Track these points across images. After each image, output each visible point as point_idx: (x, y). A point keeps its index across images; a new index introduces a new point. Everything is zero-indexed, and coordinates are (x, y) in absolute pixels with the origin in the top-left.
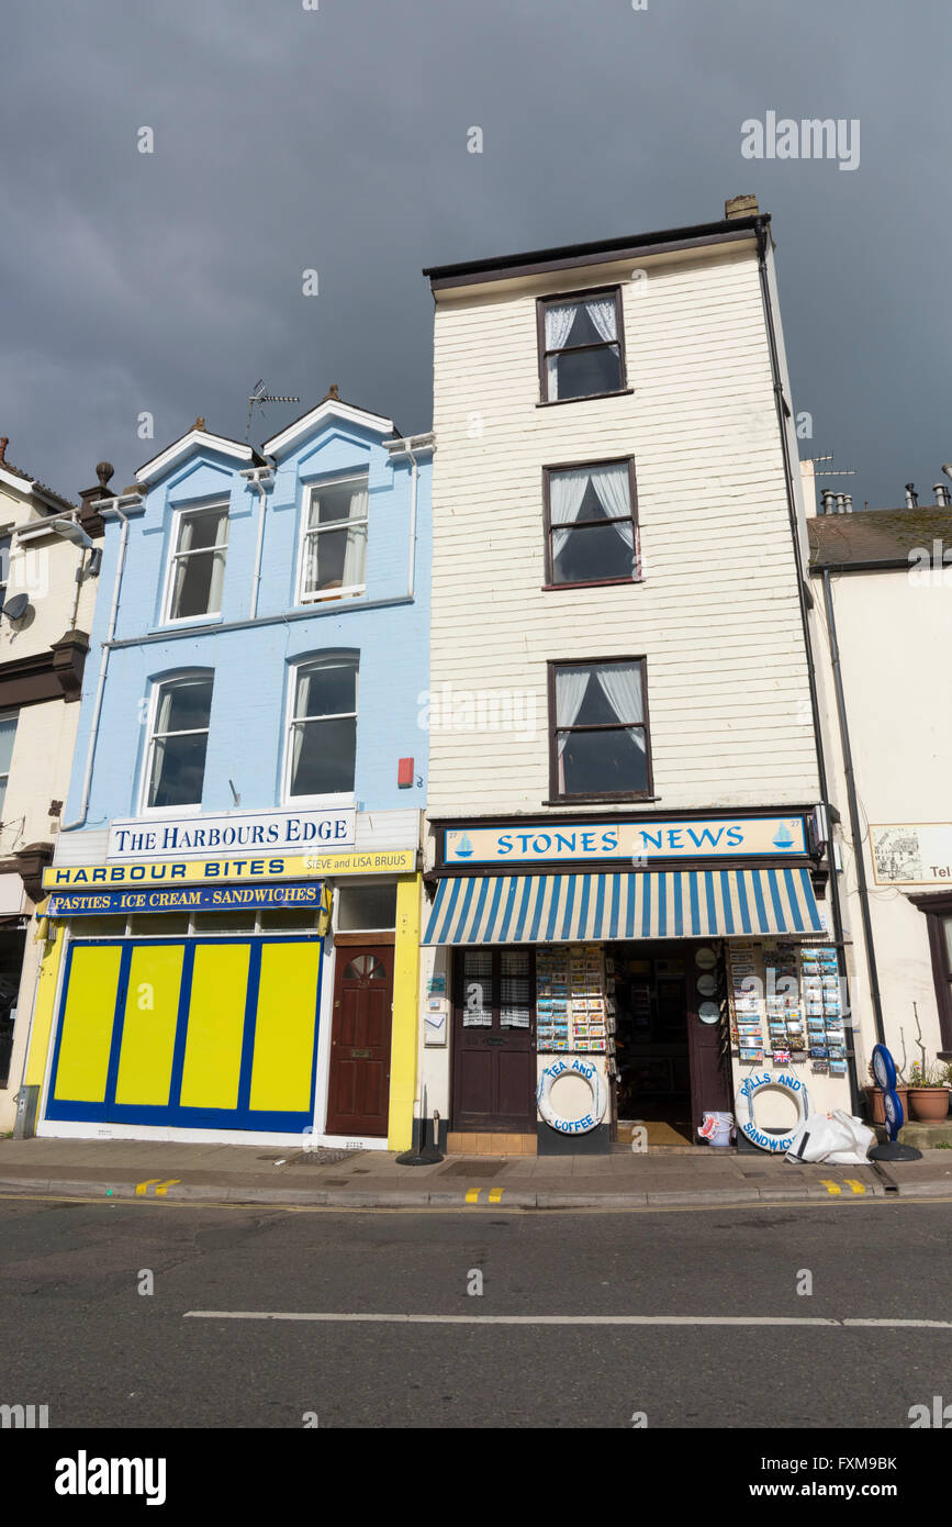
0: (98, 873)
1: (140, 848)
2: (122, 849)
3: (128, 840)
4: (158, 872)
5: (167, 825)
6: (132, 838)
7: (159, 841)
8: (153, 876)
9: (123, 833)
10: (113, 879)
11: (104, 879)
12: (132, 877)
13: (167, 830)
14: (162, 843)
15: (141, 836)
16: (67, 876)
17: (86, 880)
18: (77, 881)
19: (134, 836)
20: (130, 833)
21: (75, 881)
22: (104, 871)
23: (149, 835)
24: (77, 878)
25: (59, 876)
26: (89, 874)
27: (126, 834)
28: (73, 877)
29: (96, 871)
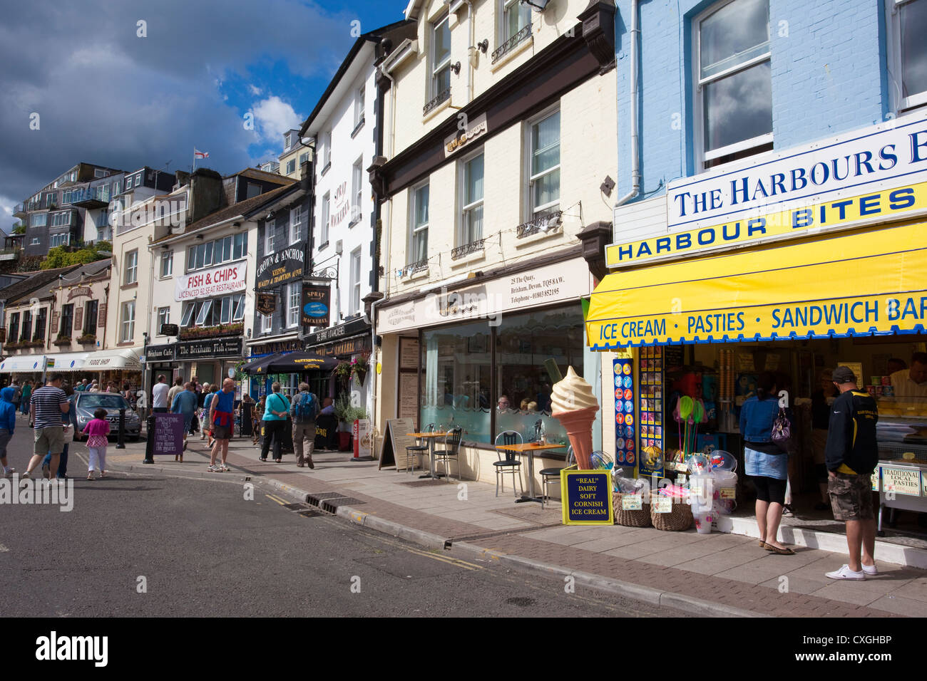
0: (662, 244)
1: (704, 209)
2: (683, 214)
3: (689, 202)
4: (731, 232)
5: (733, 176)
6: (692, 199)
7: (726, 197)
8: (726, 237)
9: (683, 196)
11: (669, 249)
12: (701, 242)
13: (734, 183)
14: (730, 199)
15: (704, 195)
16: (630, 252)
17: (650, 253)
18: (641, 255)
19: (696, 196)
20: (688, 194)
21: (638, 255)
22: (668, 240)
23: (712, 192)
24: (640, 252)
25: (621, 253)
26: (653, 246)
27: (686, 196)
28: (635, 251)
29: (659, 241)
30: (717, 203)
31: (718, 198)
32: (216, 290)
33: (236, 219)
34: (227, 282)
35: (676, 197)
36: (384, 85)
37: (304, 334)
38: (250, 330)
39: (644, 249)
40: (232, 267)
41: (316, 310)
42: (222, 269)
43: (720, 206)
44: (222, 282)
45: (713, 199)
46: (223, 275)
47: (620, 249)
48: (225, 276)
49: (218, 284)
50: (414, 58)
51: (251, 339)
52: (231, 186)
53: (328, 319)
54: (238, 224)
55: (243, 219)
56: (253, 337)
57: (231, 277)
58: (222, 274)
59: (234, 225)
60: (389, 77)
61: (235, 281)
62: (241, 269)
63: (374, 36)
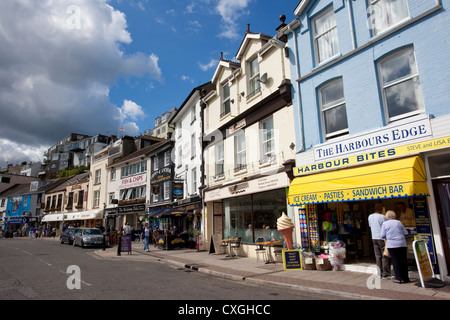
1: (327, 155)
2: (320, 156)
3: (322, 152)
4: (337, 163)
8: (335, 165)
10: (319, 168)
11: (316, 169)
12: (326, 166)
13: (337, 146)
14: (336, 151)
15: (327, 150)
22: (315, 166)
26: (310, 168)
28: (304, 170)
29: (312, 166)
32: (134, 185)
33: (142, 156)
34: (139, 182)
35: (317, 150)
36: (204, 106)
38: (148, 201)
39: (307, 169)
40: (141, 175)
41: (178, 192)
42: (136, 176)
43: (333, 154)
47: (299, 169)
48: (137, 179)
49: (135, 182)
50: (215, 97)
52: (138, 142)
53: (183, 196)
54: (143, 158)
55: (145, 156)
56: (150, 204)
59: (141, 159)
60: (206, 103)
61: (142, 181)
62: (144, 176)
63: (199, 88)
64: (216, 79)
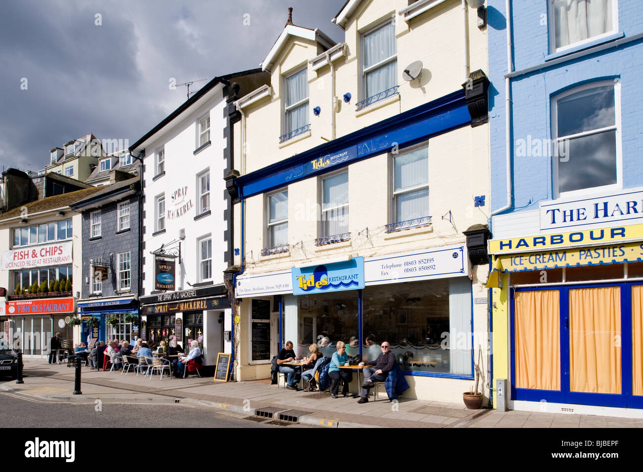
0: (537, 240)
1: (572, 220)
2: (554, 222)
3: (559, 216)
4: (597, 234)
5: (596, 201)
6: (562, 214)
7: (590, 213)
8: (592, 238)
9: (553, 211)
10: (552, 243)
11: (544, 244)
12: (571, 240)
13: (597, 205)
14: (593, 214)
15: (571, 211)
16: (510, 245)
17: (527, 246)
18: (520, 247)
19: (565, 212)
20: (558, 210)
21: (517, 247)
22: (544, 238)
23: (578, 210)
24: (519, 245)
25: (502, 245)
26: (530, 242)
27: (556, 212)
28: (514, 244)
29: (535, 239)
30: (581, 217)
31: (583, 214)
32: (42, 262)
33: (60, 210)
34: (53, 257)
35: (548, 211)
36: (234, 116)
37: (139, 295)
38: (78, 293)
39: (522, 243)
40: (58, 245)
41: (166, 278)
42: (48, 247)
43: (585, 219)
44: (48, 256)
45: (579, 214)
46: (49, 252)
47: (501, 243)
48: (52, 252)
49: (45, 257)
50: (268, 99)
51: (80, 299)
52: (40, 185)
53: (174, 285)
54: (62, 213)
55: (70, 210)
56: (82, 298)
57: (56, 253)
58: (48, 250)
59: (60, 214)
60: (241, 111)
61: (61, 256)
62: (67, 248)
63: (225, 79)
64: (273, 63)
